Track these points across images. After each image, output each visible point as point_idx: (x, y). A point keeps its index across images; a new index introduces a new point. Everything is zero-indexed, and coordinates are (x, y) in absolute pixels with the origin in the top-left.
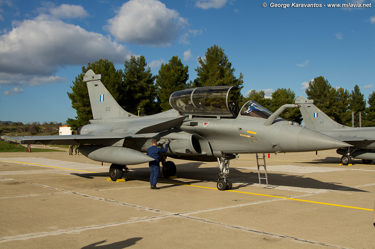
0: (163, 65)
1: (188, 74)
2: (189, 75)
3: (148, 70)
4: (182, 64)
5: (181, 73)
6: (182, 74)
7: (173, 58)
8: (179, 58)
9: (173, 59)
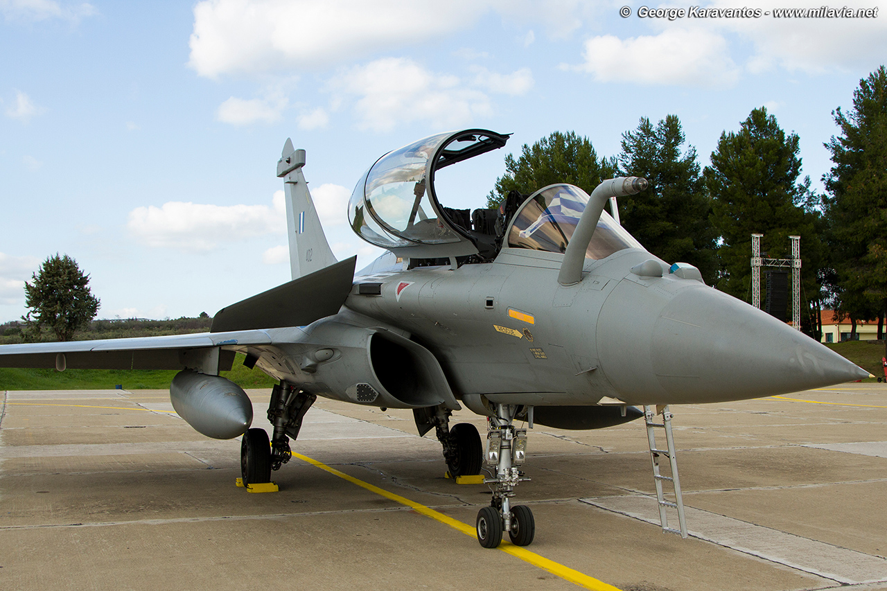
0: (723, 137)
1: (798, 157)
2: (802, 162)
3: (687, 154)
4: (780, 129)
5: (776, 155)
6: (780, 158)
7: (754, 113)
8: (768, 114)
9: (753, 117)
